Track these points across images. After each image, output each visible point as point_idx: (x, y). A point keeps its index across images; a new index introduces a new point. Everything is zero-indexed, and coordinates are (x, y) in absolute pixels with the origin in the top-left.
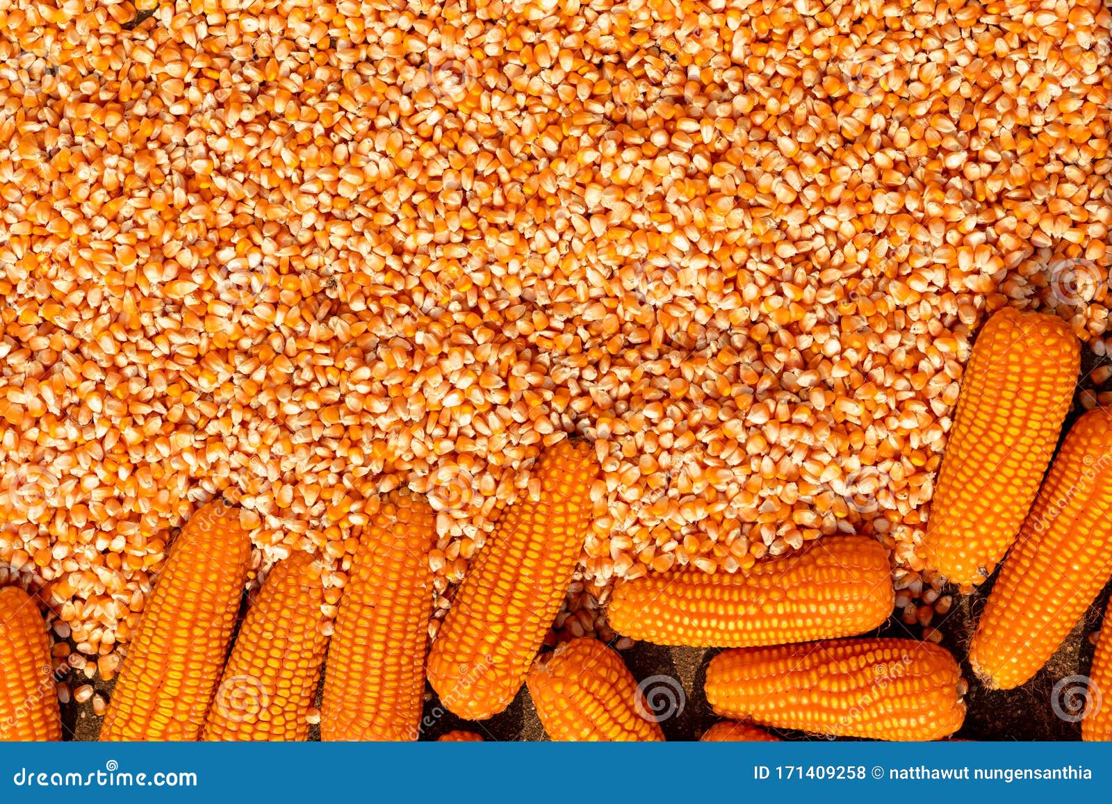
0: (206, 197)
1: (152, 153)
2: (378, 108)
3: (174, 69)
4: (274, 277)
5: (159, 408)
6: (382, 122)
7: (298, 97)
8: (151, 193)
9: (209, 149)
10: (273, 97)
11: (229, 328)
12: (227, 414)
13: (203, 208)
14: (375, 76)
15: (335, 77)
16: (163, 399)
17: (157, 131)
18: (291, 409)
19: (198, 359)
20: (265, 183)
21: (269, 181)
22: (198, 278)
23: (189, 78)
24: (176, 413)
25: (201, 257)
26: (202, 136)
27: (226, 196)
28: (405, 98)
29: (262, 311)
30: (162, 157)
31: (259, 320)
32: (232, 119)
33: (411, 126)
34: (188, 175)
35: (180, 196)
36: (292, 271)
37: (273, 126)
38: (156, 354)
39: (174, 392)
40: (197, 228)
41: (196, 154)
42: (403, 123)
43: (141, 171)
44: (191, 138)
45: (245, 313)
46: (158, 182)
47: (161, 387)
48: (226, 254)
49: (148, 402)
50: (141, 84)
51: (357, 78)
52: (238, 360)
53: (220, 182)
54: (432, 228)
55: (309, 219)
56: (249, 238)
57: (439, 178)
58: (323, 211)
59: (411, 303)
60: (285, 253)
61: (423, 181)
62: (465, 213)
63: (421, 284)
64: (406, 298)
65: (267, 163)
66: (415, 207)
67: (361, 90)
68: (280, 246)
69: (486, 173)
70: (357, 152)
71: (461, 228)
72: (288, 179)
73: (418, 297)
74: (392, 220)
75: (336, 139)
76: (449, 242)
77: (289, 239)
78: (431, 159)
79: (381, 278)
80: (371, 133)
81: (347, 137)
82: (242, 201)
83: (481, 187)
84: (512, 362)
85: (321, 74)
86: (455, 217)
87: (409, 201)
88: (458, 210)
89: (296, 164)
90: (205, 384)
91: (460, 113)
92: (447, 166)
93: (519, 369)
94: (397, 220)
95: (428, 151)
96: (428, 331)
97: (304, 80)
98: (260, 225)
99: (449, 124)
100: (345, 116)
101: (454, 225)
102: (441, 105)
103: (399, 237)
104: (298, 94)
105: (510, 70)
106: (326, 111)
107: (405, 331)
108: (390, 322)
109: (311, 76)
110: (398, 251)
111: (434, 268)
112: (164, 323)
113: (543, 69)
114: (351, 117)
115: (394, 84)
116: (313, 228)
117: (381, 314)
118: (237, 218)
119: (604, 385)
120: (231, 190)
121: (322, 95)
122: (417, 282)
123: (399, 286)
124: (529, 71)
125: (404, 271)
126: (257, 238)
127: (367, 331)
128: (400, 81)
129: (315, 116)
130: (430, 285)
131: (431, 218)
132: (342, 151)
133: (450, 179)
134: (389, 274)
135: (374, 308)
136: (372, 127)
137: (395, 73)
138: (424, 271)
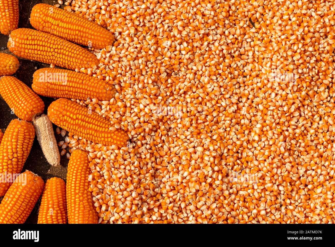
0: (202, 39)
1: (214, 24)
2: (226, 89)
3: (238, 32)
4: (178, 57)
5: (142, 24)
6: (222, 89)
7: (230, 66)
8: (203, 24)
9: (215, 41)
10: (230, 59)
11: (164, 45)
12: (140, 43)
13: (199, 38)
14: (236, 88)
15: (235, 77)
16: (144, 25)
17: (221, 26)
18: (140, 61)
19: (156, 36)
20: (206, 56)
21: (205, 57)
22: (178, 36)
23: (236, 36)
24: (140, 29)
25: (185, 37)
26: (219, 39)
27: (202, 45)
28: (229, 96)
29: (169, 54)
30: (213, 27)
31: (166, 53)
32: (224, 47)
33: (221, 98)
34: (208, 35)
35: (202, 32)
36: (180, 63)
37: (222, 59)
38: (157, 24)
39: (146, 28)
40: (193, 36)
41: (214, 37)
42: (222, 95)
43: (210, 21)
44: (219, 36)
45: (168, 49)
46: (206, 26)
47: (148, 25)
48: (185, 44)
49: (143, 21)
50: (234, 22)
51: (235, 83)
52: (155, 46)
53: (206, 43)
54: (191, 102)
55: (195, 68)
56: (190, 51)
57: (206, 105)
58: (197, 72)
59: (170, 96)
60: (185, 61)
61: (205, 100)
62: (196, 112)
63: (175, 99)
64: (172, 94)
65: (211, 57)
66: (198, 98)
67: (231, 84)
68: (187, 60)
69: (207, 119)
70: (214, 82)
71: (191, 111)
72: (206, 62)
73: (172, 98)
74: (194, 91)
75: (218, 76)
76: (187, 107)
77: (189, 62)
78: (211, 103)
79: (177, 88)
80: (219, 86)
81: (218, 79)
82: (200, 50)
83: (203, 117)
84: (152, 124)
85: (236, 73)
86: (195, 109)
87: (199, 96)
88: (197, 110)
89: (211, 65)
90: (148, 37)
91: (224, 112)
92: (209, 107)
93: (150, 126)
94: (194, 93)
95: (214, 102)
96: (162, 100)
97: (235, 68)
98: (194, 54)
99: (221, 108)
100: (224, 79)
101: (192, 109)
102: (227, 106)
103: (189, 93)
104: (231, 66)
105: (237, 126)
106: (226, 74)
107: (162, 94)
108: (165, 90)
109: (235, 70)
110: (185, 93)
111: (180, 103)
112: (166, 26)
113: (237, 136)
114: (224, 81)
115: (233, 93)
116: (192, 69)
117: (167, 87)
118: (195, 48)
119: (145, 150)
120: (203, 46)
121: (230, 73)
122: (176, 98)
123: (175, 93)
124: (236, 132)
125: (179, 94)
126: (190, 53)
127: (162, 83)
128: (234, 95)
129: (224, 71)
130: (175, 102)
131: (194, 102)
132: (214, 78)
133: (206, 108)
134: (178, 90)
135: (169, 85)
136: (221, 87)
137: (236, 94)
138: (179, 100)
